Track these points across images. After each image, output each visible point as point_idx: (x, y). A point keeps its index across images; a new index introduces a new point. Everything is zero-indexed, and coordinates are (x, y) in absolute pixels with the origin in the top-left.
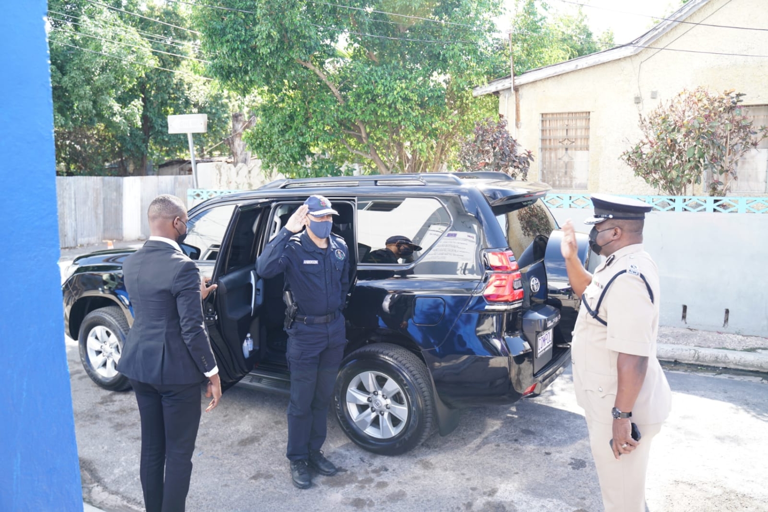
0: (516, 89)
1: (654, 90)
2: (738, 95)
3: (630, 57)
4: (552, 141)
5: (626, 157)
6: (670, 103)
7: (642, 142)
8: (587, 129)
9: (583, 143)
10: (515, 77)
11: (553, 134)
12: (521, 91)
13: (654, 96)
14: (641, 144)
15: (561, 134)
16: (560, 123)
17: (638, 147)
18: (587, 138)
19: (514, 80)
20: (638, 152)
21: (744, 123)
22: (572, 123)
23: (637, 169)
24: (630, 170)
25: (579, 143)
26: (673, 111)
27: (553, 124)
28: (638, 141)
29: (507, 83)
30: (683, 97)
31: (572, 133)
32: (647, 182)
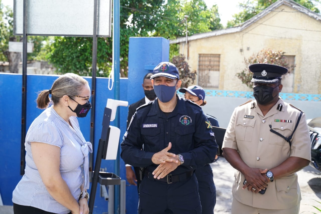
0: (188, 42)
1: (248, 47)
2: (283, 53)
3: (239, 32)
4: (203, 66)
5: (238, 75)
6: (257, 54)
7: (245, 69)
8: (219, 61)
9: (217, 68)
10: (188, 37)
11: (203, 63)
12: (190, 43)
13: (248, 49)
14: (245, 70)
15: (207, 63)
16: (206, 59)
17: (244, 72)
18: (219, 66)
19: (187, 38)
20: (243, 74)
21: (285, 64)
22: (212, 59)
23: (243, 81)
24: (240, 81)
25: (215, 68)
26: (258, 58)
27: (204, 59)
28: (244, 69)
29: (184, 39)
30: (263, 52)
31: (212, 63)
32: (248, 86)
